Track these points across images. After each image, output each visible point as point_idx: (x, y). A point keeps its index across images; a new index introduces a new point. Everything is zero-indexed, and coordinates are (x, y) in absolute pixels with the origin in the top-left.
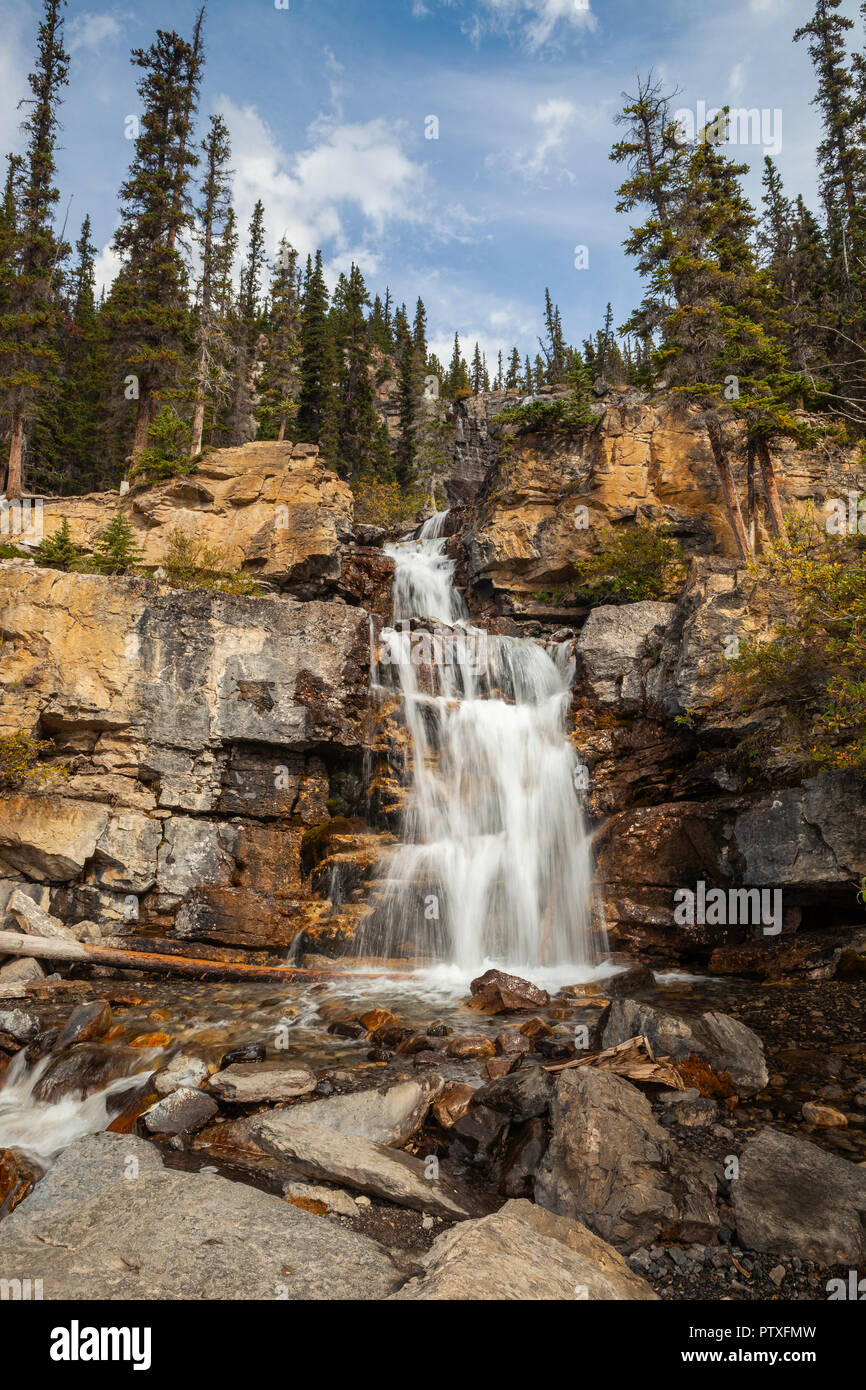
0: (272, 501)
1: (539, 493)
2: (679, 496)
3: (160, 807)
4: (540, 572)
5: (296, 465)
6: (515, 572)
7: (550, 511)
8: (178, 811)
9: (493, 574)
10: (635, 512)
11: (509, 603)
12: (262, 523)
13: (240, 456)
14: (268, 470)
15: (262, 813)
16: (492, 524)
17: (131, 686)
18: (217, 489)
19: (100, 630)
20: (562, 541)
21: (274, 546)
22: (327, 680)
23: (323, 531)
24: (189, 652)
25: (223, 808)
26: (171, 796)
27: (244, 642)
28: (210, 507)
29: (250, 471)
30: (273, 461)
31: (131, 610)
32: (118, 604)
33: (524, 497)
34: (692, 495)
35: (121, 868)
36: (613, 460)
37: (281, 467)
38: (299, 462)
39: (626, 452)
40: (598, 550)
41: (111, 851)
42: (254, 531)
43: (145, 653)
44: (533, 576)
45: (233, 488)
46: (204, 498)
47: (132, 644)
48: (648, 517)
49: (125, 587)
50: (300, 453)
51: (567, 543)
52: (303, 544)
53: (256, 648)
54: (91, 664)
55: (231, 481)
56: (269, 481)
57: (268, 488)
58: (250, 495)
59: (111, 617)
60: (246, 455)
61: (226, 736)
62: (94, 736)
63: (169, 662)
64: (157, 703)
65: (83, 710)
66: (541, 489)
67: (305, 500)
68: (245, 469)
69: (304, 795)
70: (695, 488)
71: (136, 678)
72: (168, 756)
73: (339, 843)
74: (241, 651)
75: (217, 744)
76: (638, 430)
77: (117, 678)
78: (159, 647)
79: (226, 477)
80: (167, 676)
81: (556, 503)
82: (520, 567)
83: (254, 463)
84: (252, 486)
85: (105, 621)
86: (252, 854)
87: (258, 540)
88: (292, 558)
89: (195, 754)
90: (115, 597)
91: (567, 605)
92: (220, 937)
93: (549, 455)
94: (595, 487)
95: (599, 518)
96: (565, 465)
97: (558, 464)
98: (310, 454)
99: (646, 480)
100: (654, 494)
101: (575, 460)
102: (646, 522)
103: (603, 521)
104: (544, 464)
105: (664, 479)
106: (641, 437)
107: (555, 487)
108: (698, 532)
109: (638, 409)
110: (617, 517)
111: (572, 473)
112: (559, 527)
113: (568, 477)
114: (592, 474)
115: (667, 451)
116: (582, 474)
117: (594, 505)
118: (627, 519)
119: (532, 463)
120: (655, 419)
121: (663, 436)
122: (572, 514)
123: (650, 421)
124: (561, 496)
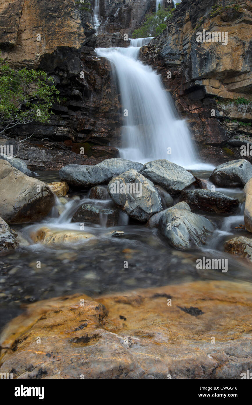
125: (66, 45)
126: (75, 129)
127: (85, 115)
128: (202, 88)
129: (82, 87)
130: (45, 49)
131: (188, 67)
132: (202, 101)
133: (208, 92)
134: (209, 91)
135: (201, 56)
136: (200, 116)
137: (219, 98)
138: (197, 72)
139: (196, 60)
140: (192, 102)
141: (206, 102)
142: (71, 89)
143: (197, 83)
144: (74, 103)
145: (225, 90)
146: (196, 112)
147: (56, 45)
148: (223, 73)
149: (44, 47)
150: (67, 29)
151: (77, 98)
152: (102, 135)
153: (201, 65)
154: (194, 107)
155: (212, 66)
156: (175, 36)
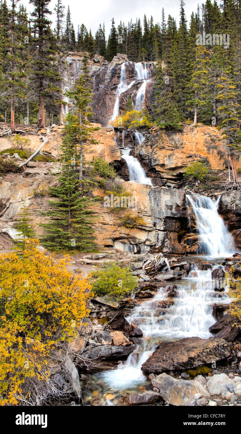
0: (103, 143)
2: (201, 152)
3: (156, 229)
4: (168, 167)
5: (108, 133)
6: (161, 166)
7: (171, 152)
8: (159, 230)
9: (156, 167)
10: (192, 155)
11: (160, 174)
12: (101, 150)
14: (101, 134)
15: (170, 230)
16: (156, 154)
17: (149, 206)
19: (142, 195)
20: (175, 160)
22: (180, 205)
24: (157, 200)
25: (165, 229)
26: (158, 228)
27: (167, 198)
29: (96, 134)
30: (102, 132)
31: (147, 191)
33: (164, 148)
34: (204, 152)
35: (150, 241)
36: (187, 141)
37: (104, 134)
38: (108, 132)
39: (190, 139)
40: (183, 164)
41: (149, 238)
42: (99, 152)
43: (150, 199)
44: (166, 168)
47: (148, 198)
48: (195, 157)
49: (146, 186)
50: (109, 130)
51: (176, 161)
52: (113, 157)
53: (169, 199)
56: (101, 137)
57: (101, 139)
59: (144, 192)
61: (166, 216)
63: (154, 201)
64: (154, 210)
67: (112, 144)
69: (176, 227)
70: (205, 150)
72: (157, 220)
73: (188, 235)
74: (167, 199)
76: (193, 134)
77: (146, 204)
78: (152, 199)
80: (154, 204)
81: (172, 150)
82: (163, 165)
83: (97, 132)
84: (98, 139)
87: (101, 155)
89: (161, 219)
90: (144, 188)
91: (173, 176)
93: (169, 136)
94: (183, 148)
95: (184, 156)
96: (173, 139)
97: (171, 139)
98: (111, 131)
99: (194, 147)
100: (195, 151)
101: (175, 138)
102: (195, 158)
103: (185, 157)
104: (167, 138)
105: (198, 147)
106: (193, 135)
107: (171, 146)
108: (205, 161)
109: (193, 129)
110: (188, 156)
111: (175, 142)
112: (174, 157)
113: (174, 143)
114: (182, 144)
115: (199, 140)
116: (177, 143)
117: (182, 152)
118: (191, 157)
119: (164, 138)
120: (196, 131)
121: (198, 136)
122: (177, 154)
123: (195, 132)
124: (174, 149)
125: (117, 159)
128: (155, 168)
131: (151, 162)
132: (155, 172)
134: (157, 169)
136: (155, 177)
137: (160, 172)
138: (153, 164)
139: (153, 160)
140: (152, 172)
141: (157, 173)
143: (153, 167)
145: (162, 169)
147: (114, 159)
148: (161, 164)
149: (111, 160)
150: (117, 155)
153: (154, 162)
154: (153, 174)
155: (157, 163)
156: (145, 149)
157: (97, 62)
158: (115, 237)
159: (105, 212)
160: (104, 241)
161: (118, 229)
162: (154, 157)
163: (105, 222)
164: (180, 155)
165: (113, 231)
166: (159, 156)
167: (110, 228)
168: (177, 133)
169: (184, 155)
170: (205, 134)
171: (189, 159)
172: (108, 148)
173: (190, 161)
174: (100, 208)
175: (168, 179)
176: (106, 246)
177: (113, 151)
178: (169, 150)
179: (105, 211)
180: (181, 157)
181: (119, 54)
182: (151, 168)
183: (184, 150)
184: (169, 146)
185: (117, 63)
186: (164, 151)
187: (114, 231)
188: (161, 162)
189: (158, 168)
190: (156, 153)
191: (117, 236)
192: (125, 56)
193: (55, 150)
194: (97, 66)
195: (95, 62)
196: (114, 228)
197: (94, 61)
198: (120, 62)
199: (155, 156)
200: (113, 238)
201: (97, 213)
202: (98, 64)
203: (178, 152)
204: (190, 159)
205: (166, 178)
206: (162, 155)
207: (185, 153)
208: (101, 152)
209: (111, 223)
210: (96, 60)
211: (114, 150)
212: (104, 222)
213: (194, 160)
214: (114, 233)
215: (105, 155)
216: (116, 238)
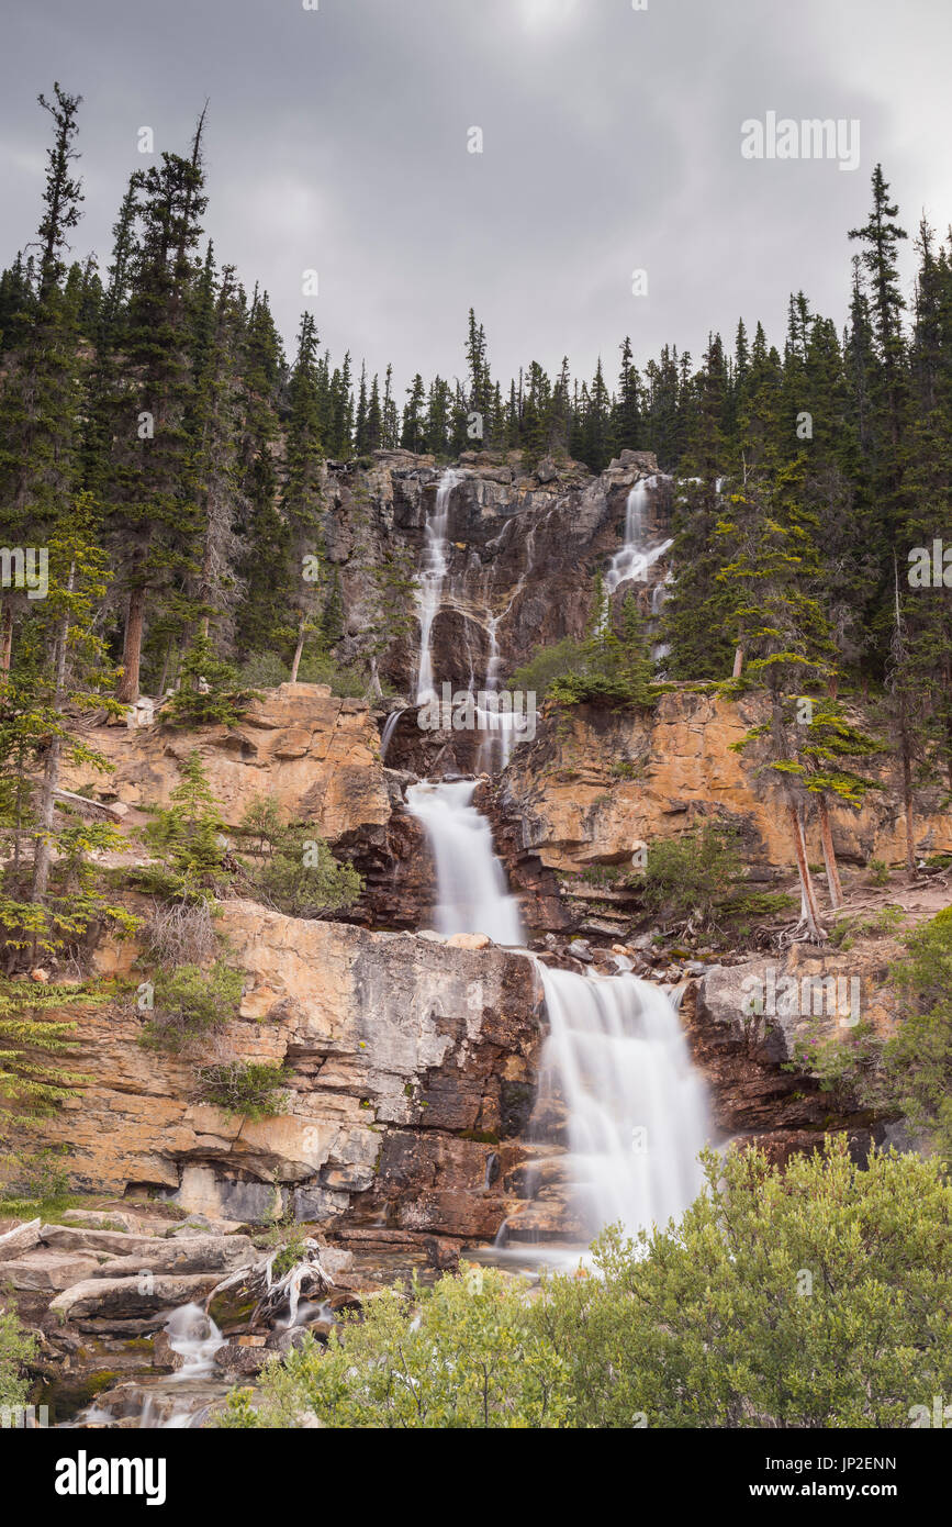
0: (322, 760)
1: (594, 774)
2: (730, 792)
3: (378, 1122)
4: (590, 855)
5: (345, 721)
6: (563, 850)
7: (601, 791)
9: (541, 852)
10: (687, 806)
11: (557, 883)
12: (310, 784)
13: (284, 706)
14: (315, 725)
15: (453, 1127)
16: (543, 800)
17: (351, 1019)
18: (261, 739)
20: (616, 827)
21: (324, 809)
23: (377, 798)
25: (425, 1123)
27: (442, 985)
28: (254, 760)
29: (297, 723)
30: (321, 715)
31: (349, 954)
32: (338, 949)
33: (577, 776)
34: (740, 792)
35: (347, 1172)
36: (667, 748)
37: (330, 723)
38: (348, 717)
39: (681, 742)
40: (650, 841)
41: (341, 1157)
42: (303, 791)
43: (362, 990)
44: (582, 857)
45: (278, 741)
46: (247, 749)
47: (349, 984)
48: (700, 812)
49: (344, 933)
50: (351, 709)
51: (620, 831)
52: (354, 811)
54: (318, 1000)
55: (275, 733)
56: (317, 736)
57: (314, 742)
58: (297, 751)
59: (332, 959)
60: (292, 705)
61: (429, 1063)
62: (320, 1060)
63: (381, 999)
64: (375, 1034)
65: (320, 1041)
66: (594, 770)
67: (356, 761)
68: (292, 721)
69: (485, 1112)
70: (745, 785)
71: (355, 1012)
72: (385, 1080)
74: (440, 992)
75: (423, 1070)
76: (693, 720)
77: (339, 1012)
79: (272, 728)
80: (381, 1012)
81: (609, 785)
82: (570, 846)
83: (302, 714)
84: (300, 742)
85: (327, 962)
86: (449, 1161)
87: (308, 803)
88: (343, 825)
89: (404, 1078)
90: (335, 942)
91: (613, 889)
92: (445, 1228)
93: (601, 730)
94: (650, 775)
95: (652, 809)
96: (616, 743)
97: (609, 742)
98: (360, 710)
99: (700, 772)
100: (705, 787)
101: (626, 738)
102: (697, 816)
103: (657, 812)
104: (594, 740)
105: (716, 773)
106: (695, 727)
107: (607, 768)
108: (746, 832)
109: (693, 700)
110: (670, 808)
111: (623, 754)
112: (613, 813)
113: (619, 757)
114: (646, 762)
115: (720, 744)
116: (634, 756)
117: (648, 794)
118: (680, 812)
119: (582, 737)
120: (709, 711)
121: (716, 729)
122: (626, 801)
123: (705, 712)
124: (613, 780)
125: (370, 822)
126: (374, 910)
127: (387, 890)
128: (538, 859)
129: (385, 858)
130: (348, 826)
131: (520, 833)
132: (540, 874)
133: (545, 864)
134: (547, 862)
135: (531, 822)
136: (537, 893)
137: (561, 871)
138: (528, 840)
139: (527, 827)
140: (529, 874)
141: (544, 876)
142: (372, 861)
143: (530, 853)
144: (373, 878)
145: (569, 861)
146: (533, 888)
147: (360, 821)
148: (561, 842)
149: (347, 824)
150: (371, 806)
151: (378, 871)
152: (408, 917)
153: (532, 832)
154: (531, 882)
155: (543, 836)
156: (517, 782)
157: (548, 482)
158: (173, 1147)
159: (126, 1042)
160: (124, 1162)
161: (189, 1115)
162: (535, 815)
163: (129, 1082)
164: (636, 806)
165: (162, 1120)
166: (553, 808)
167: (148, 1110)
168: (637, 719)
169: (656, 804)
170: (748, 723)
171: (674, 820)
172: (339, 777)
173: (678, 831)
174: (107, 1024)
175: (589, 900)
176: (133, 1187)
177: (355, 788)
178: (593, 784)
179: (127, 1037)
180: (641, 813)
181: (627, 452)
182: (523, 855)
183: (654, 787)
184: (598, 771)
185: (616, 480)
186: (575, 787)
187: (170, 1124)
188: (561, 834)
189: (549, 859)
190: (544, 796)
191: (186, 1146)
192: (648, 458)
193: (132, 783)
194: (549, 496)
195: (542, 483)
196: (171, 1110)
197: (537, 478)
198: (627, 480)
199: (539, 810)
200: (167, 1151)
201: (92, 1043)
202: (552, 489)
203: (629, 796)
204: (679, 822)
205: (581, 899)
206: (566, 806)
207: (657, 798)
208: (310, 791)
209: (157, 1086)
210: (542, 474)
211: (364, 786)
212: (122, 1080)
213: (695, 826)
214: (170, 1131)
215: (326, 804)
216: (180, 1152)
